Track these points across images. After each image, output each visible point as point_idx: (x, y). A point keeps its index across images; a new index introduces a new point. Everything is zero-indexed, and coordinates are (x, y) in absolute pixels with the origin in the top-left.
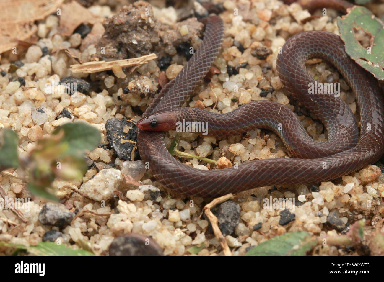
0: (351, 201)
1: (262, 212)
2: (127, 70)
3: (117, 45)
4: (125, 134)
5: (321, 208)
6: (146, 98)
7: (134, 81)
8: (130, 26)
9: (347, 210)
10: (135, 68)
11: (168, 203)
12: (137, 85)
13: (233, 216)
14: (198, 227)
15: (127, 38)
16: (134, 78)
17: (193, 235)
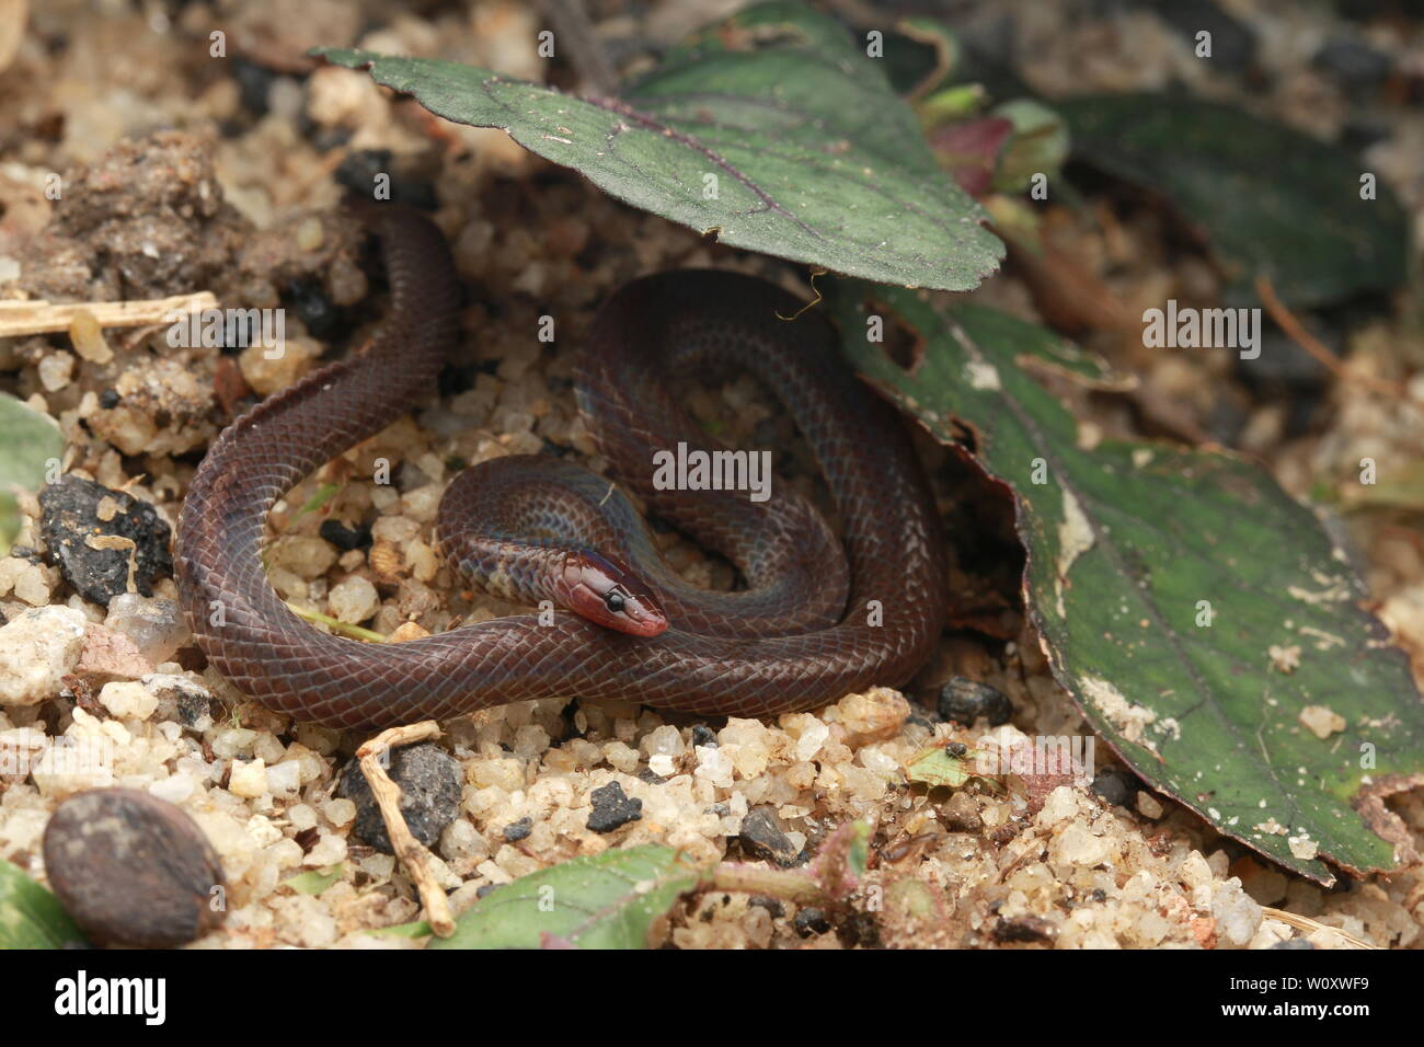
0: (821, 782)
1: (532, 789)
2: (117, 336)
3: (91, 255)
4: (101, 523)
5: (723, 795)
6: (174, 428)
7: (137, 371)
8: (140, 199)
9: (804, 812)
10: (145, 331)
11: (230, 738)
12: (146, 383)
13: (442, 793)
14: (323, 819)
15: (126, 238)
16: (138, 365)
17: (306, 840)
